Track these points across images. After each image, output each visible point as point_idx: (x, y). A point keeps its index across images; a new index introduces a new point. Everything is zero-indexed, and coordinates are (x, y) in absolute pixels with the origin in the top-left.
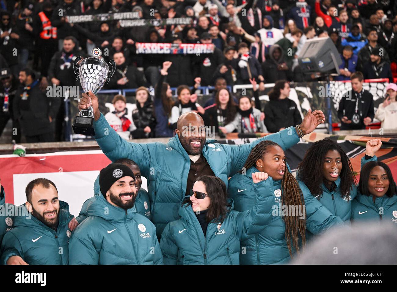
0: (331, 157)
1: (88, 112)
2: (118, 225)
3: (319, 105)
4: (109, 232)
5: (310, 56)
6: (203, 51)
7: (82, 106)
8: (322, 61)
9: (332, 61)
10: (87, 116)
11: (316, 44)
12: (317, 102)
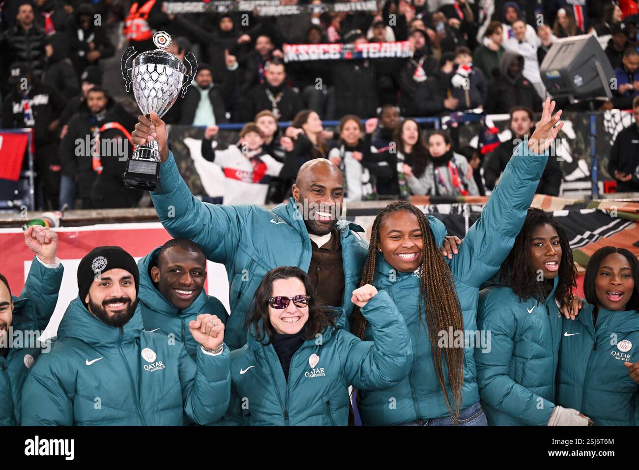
0: (543, 237)
1: (150, 151)
2: (108, 352)
3: (586, 150)
4: (88, 363)
5: (559, 66)
6: (396, 53)
7: (139, 139)
8: (580, 76)
9: (598, 75)
10: (148, 158)
11: (570, 47)
12: (583, 146)
